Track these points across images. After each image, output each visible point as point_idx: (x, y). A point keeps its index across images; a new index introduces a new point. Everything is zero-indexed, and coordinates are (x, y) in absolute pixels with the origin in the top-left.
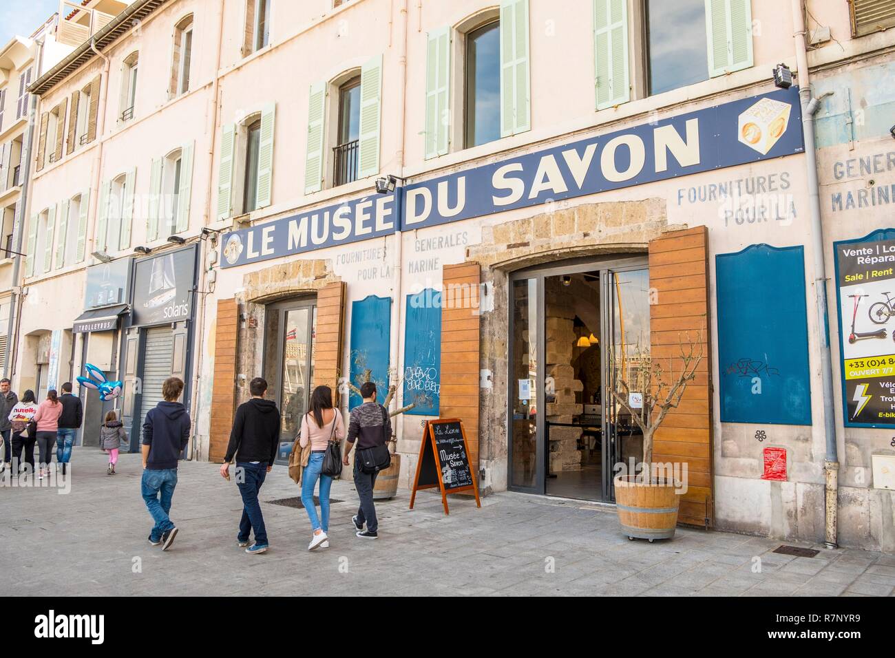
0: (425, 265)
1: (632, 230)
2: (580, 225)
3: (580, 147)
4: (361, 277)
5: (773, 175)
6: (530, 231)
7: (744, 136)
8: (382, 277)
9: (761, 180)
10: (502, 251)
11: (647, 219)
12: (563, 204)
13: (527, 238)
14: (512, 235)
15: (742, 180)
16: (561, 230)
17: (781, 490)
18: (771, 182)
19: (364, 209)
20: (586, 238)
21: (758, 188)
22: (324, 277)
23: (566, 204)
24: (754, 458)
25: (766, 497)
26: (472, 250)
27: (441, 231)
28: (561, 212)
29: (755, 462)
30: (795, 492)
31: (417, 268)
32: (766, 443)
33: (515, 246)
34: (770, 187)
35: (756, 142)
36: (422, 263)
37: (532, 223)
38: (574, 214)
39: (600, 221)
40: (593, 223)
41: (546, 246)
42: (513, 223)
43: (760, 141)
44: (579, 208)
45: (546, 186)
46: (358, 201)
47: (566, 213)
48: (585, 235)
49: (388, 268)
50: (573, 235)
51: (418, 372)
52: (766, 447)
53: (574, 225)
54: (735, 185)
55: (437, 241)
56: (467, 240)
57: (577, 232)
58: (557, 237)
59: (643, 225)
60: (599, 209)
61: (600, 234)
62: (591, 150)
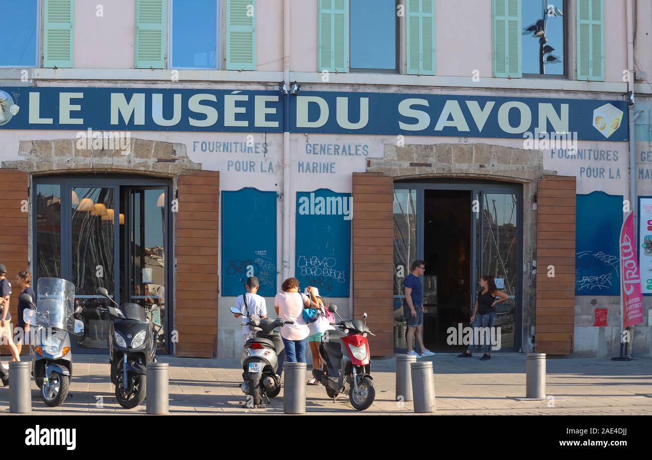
0: (319, 167)
1: (518, 169)
2: (476, 158)
3: (482, 101)
4: (232, 168)
5: (610, 151)
6: (433, 155)
7: (597, 124)
8: (262, 171)
9: (603, 153)
10: (405, 167)
11: (529, 163)
12: (463, 141)
13: (429, 160)
14: (415, 156)
15: (591, 150)
16: (460, 159)
17: (605, 331)
18: (608, 155)
19: (236, 102)
20: (482, 169)
21: (601, 157)
22: (173, 160)
23: (466, 140)
24: (589, 315)
25: (597, 336)
26: (373, 161)
27: (337, 139)
28: (462, 146)
29: (590, 317)
30: (612, 331)
31: (308, 168)
32: (596, 306)
33: (417, 165)
34: (607, 158)
35: (603, 129)
36: (315, 165)
37: (435, 149)
38: (472, 149)
39: (494, 158)
40: (488, 160)
41: (447, 169)
42: (417, 146)
43: (605, 129)
44: (477, 146)
45: (450, 124)
46: (229, 92)
47: (465, 147)
48: (481, 166)
49: (271, 164)
50: (472, 165)
51: (313, 260)
52: (596, 308)
53: (472, 158)
54: (587, 152)
55: (332, 148)
56: (368, 153)
57: (475, 163)
58: (457, 164)
59: (526, 167)
60: (493, 150)
61: (493, 167)
62: (490, 105)
